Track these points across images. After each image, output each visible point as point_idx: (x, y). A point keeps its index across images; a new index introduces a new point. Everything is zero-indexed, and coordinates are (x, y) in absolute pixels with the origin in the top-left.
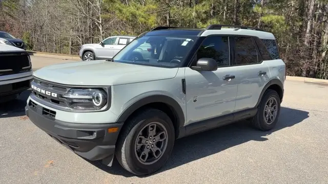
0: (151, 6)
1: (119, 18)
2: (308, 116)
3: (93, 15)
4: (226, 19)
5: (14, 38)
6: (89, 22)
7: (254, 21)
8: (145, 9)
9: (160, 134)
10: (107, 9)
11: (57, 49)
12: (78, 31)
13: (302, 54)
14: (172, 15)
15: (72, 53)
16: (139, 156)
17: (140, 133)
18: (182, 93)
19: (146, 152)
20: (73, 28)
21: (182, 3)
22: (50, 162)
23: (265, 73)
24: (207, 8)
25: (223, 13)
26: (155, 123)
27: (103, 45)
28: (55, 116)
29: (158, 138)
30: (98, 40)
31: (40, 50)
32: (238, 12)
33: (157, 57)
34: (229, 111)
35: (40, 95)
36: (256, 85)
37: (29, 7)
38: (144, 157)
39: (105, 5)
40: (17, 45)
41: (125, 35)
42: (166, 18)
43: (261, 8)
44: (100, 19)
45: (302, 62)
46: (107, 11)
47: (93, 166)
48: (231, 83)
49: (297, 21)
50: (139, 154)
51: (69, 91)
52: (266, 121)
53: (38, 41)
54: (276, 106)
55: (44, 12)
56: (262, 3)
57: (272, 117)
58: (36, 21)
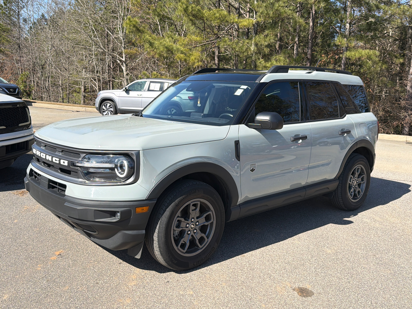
0: (193, 37)
1: (149, 53)
2: (410, 191)
3: (113, 50)
4: (297, 54)
5: (5, 81)
6: (108, 59)
7: (337, 57)
8: (185, 42)
9: (205, 215)
10: (133, 41)
11: (65, 97)
12: (93, 72)
13: (403, 103)
14: (222, 50)
15: (84, 102)
16: (177, 245)
17: (179, 214)
18: (234, 159)
19: (186, 239)
20: (86, 68)
21: (237, 33)
22: (58, 253)
23: (348, 132)
24: (271, 39)
25: (293, 46)
26: (198, 201)
27: (127, 91)
28: (65, 191)
29: (202, 221)
30: (121, 85)
31: (41, 99)
32: (315, 44)
33: (201, 110)
34: (300, 183)
35: (44, 163)
36: (337, 147)
37: (26, 39)
38: (183, 246)
39: (130, 36)
40: (10, 91)
41: (158, 78)
42: (214, 53)
43: (345, 39)
44: (124, 56)
45: (403, 114)
46: (133, 44)
47: (115, 258)
48: (302, 145)
49: (396, 57)
50: (177, 242)
51: (84, 158)
52: (351, 198)
53: (38, 86)
54: (365, 176)
55: (47, 46)
56: (347, 33)
57: (359, 192)
58: (36, 58)
